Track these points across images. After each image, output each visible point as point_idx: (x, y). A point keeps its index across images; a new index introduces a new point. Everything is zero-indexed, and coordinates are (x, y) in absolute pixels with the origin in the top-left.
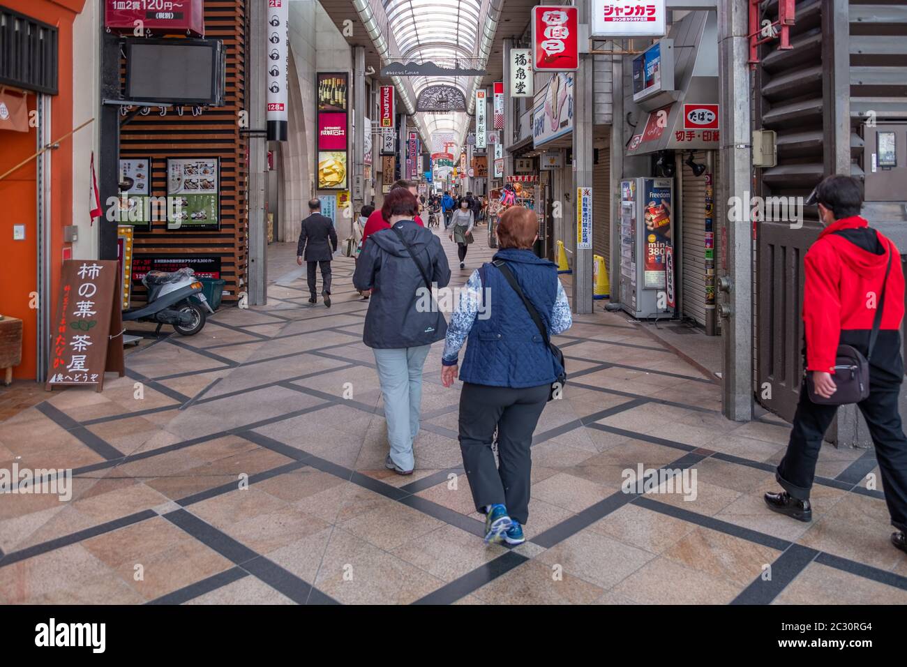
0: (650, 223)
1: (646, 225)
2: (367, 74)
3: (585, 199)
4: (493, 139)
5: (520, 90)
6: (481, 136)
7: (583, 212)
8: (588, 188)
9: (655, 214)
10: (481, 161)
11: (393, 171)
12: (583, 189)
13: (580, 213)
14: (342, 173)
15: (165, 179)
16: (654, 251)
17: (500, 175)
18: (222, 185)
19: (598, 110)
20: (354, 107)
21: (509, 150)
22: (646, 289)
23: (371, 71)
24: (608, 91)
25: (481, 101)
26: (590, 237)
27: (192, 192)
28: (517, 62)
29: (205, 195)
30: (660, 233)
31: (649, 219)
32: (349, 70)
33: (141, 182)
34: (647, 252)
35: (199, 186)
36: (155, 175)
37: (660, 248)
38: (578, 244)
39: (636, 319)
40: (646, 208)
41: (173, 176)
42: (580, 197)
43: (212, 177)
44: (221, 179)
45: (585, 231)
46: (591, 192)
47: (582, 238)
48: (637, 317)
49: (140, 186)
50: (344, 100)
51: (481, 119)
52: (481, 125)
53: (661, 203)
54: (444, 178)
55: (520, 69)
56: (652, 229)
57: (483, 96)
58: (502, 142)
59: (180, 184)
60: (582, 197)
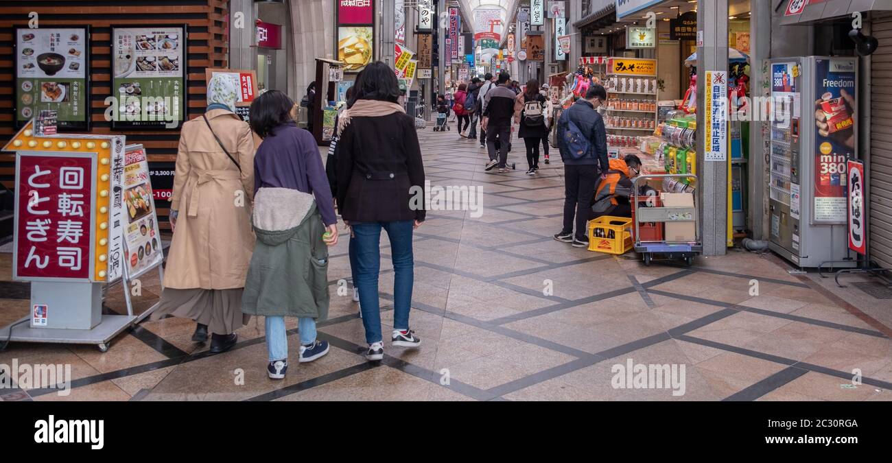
0: (824, 126)
1: (818, 128)
3: (717, 89)
4: (556, 11)
6: (536, 10)
7: (712, 107)
8: (721, 73)
9: (830, 111)
10: (535, 42)
11: (430, 51)
12: (713, 74)
13: (709, 109)
14: (367, 53)
15: (110, 57)
16: (829, 167)
18: (190, 65)
22: (816, 224)
26: (722, 143)
27: (148, 74)
29: (165, 80)
30: (838, 141)
31: (822, 118)
33: (75, 60)
34: (818, 168)
35: (158, 67)
36: (96, 50)
37: (837, 163)
38: (706, 153)
39: (799, 268)
40: (817, 102)
41: (121, 52)
42: (709, 85)
43: (176, 54)
44: (187, 56)
45: (716, 135)
46: (725, 78)
47: (712, 145)
48: (801, 265)
49: (74, 67)
53: (840, 96)
54: (487, 62)
56: (826, 134)
58: (566, 16)
59: (130, 64)
60: (713, 85)
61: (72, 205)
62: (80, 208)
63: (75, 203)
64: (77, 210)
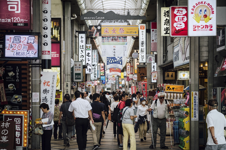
2: (72, 18)
3: (195, 97)
4: (150, 59)
5: (167, 32)
6: (142, 55)
7: (194, 103)
8: (197, 92)
10: (143, 71)
12: (194, 92)
13: (193, 104)
17: (155, 81)
19: (202, 54)
20: (64, 40)
21: (160, 67)
23: (74, 17)
24: (206, 45)
25: (143, 32)
26: (197, 115)
28: (165, 15)
32: (61, 16)
38: (192, 118)
42: (193, 96)
45: (195, 112)
46: (198, 94)
47: (194, 115)
50: (59, 35)
51: (142, 44)
52: (142, 47)
55: (167, 19)
57: (144, 28)
58: (156, 61)
60: (194, 96)
61: (17, 128)
62: (19, 128)
63: (18, 127)
64: (19, 129)
